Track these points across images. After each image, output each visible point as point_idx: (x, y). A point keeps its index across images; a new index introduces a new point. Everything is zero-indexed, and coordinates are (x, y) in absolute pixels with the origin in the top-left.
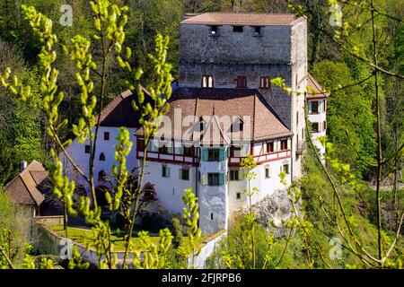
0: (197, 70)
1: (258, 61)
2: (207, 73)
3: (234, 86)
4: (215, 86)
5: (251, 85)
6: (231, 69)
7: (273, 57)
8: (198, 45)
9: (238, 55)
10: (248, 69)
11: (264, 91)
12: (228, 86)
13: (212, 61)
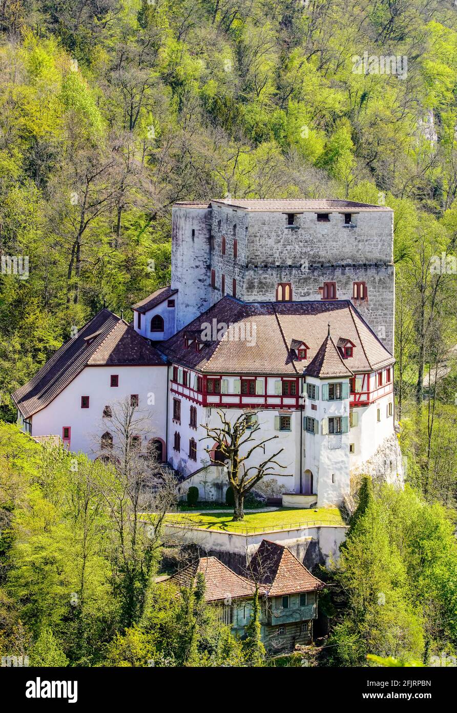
0: (271, 277)
1: (350, 262)
2: (284, 281)
3: (319, 297)
4: (294, 299)
5: (341, 295)
6: (316, 274)
7: (369, 256)
8: (271, 242)
9: (323, 253)
10: (338, 272)
11: (358, 302)
12: (311, 298)
13: (289, 262)
